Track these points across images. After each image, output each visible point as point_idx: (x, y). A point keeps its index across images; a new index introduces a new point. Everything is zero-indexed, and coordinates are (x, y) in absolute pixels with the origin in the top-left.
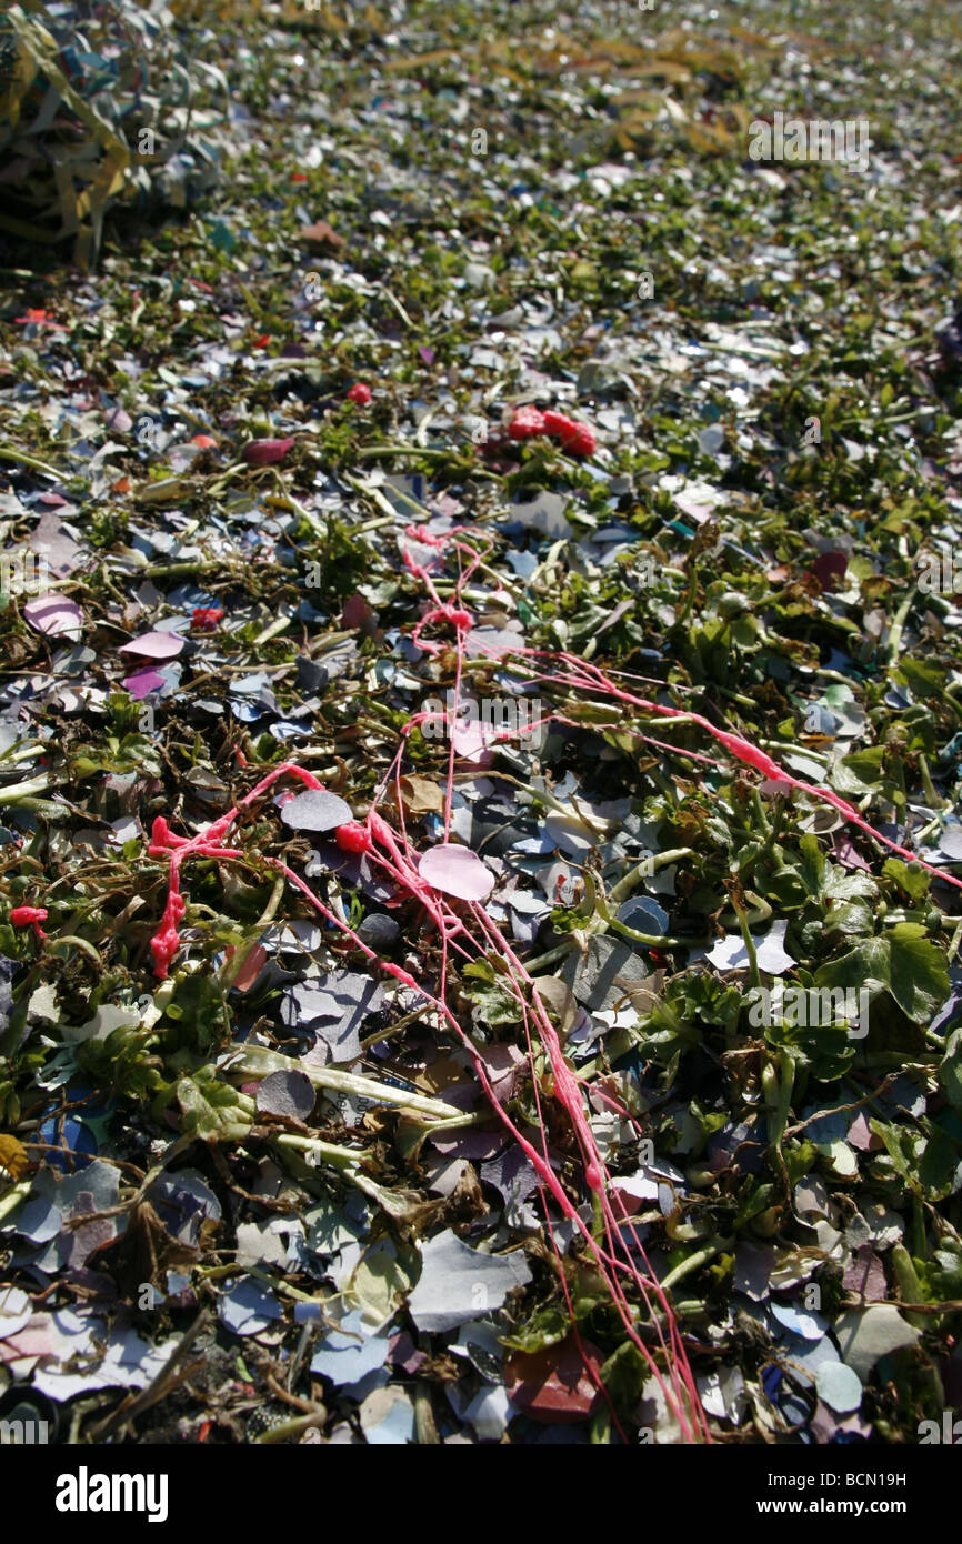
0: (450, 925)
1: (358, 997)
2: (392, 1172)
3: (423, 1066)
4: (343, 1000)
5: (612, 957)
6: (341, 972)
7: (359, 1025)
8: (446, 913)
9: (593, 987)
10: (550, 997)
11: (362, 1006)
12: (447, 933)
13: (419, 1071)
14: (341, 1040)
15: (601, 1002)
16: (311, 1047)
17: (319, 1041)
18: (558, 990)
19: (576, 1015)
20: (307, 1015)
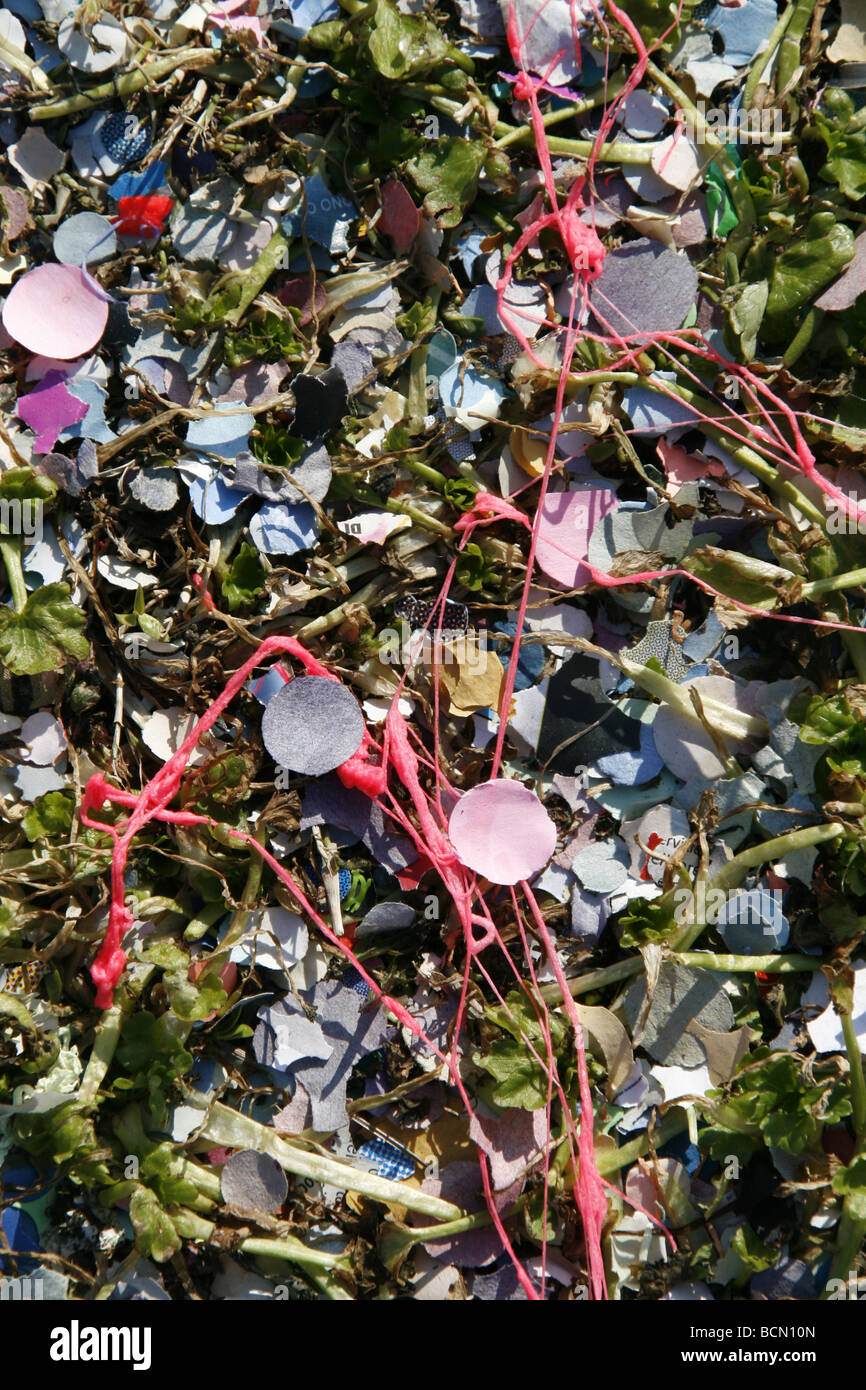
0: (480, 932)
1: (351, 1025)
2: (370, 1279)
3: (425, 1124)
4: (333, 1030)
5: (692, 993)
6: (334, 983)
7: (348, 1075)
8: (477, 910)
9: (660, 1031)
10: (600, 1040)
11: (355, 1042)
12: (475, 946)
13: (421, 1131)
14: (326, 1093)
15: (667, 1052)
16: (288, 1099)
17: (299, 1090)
18: (613, 1032)
19: (631, 1068)
20: (284, 1057)
